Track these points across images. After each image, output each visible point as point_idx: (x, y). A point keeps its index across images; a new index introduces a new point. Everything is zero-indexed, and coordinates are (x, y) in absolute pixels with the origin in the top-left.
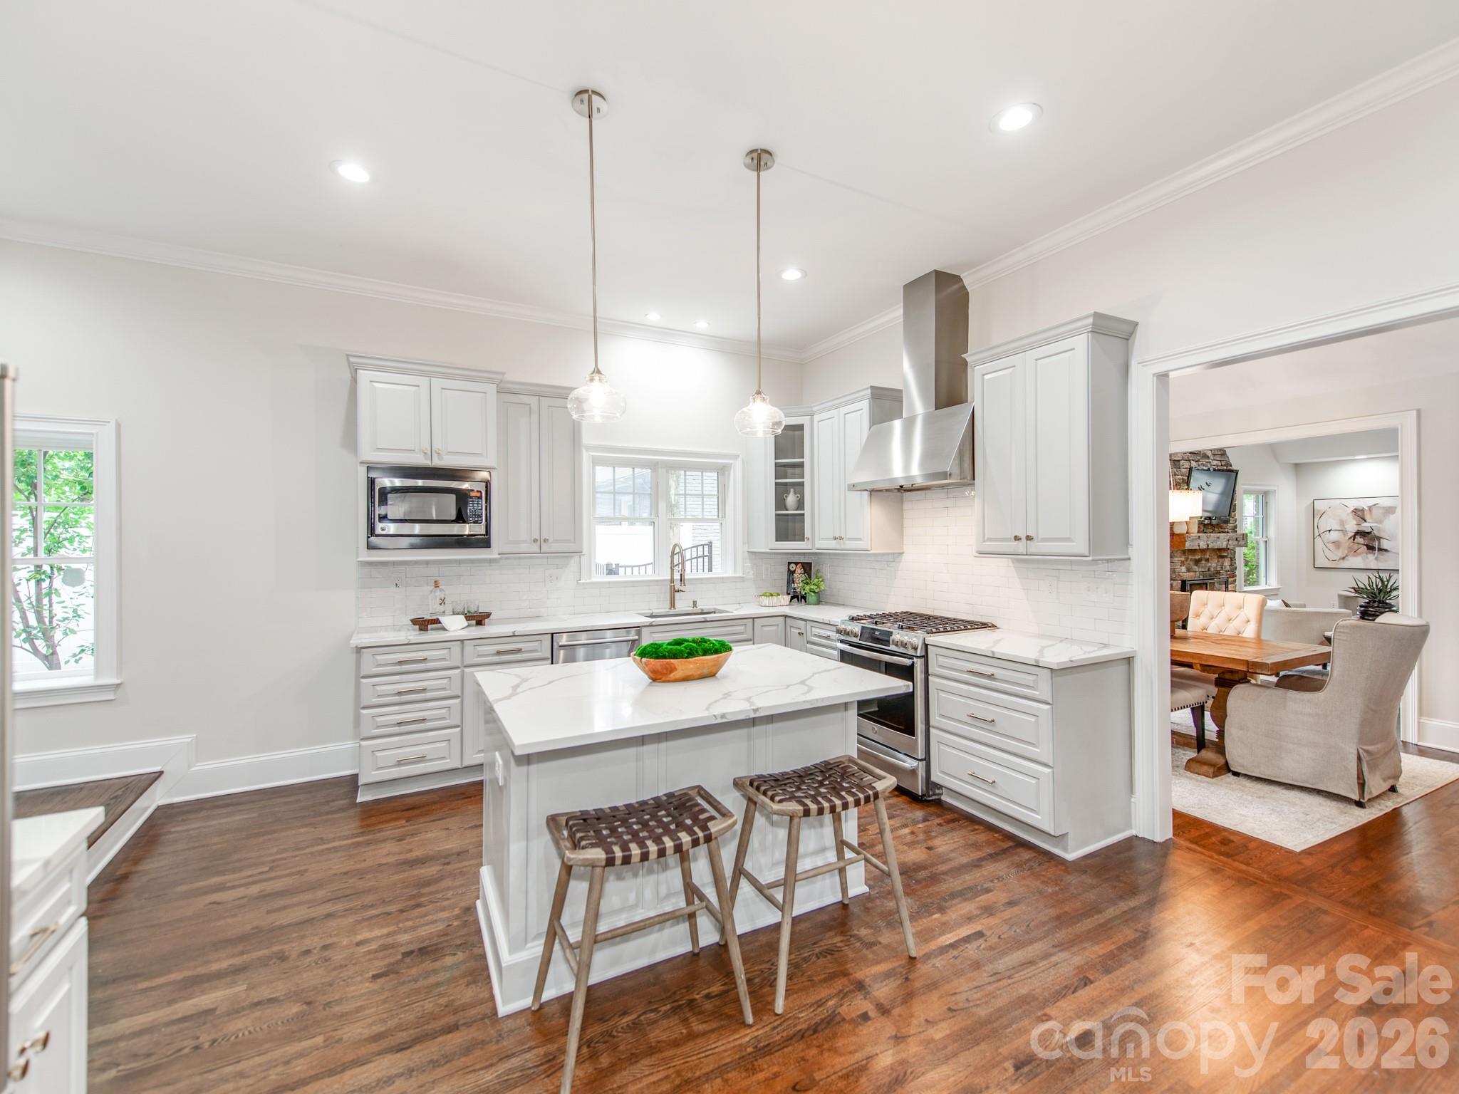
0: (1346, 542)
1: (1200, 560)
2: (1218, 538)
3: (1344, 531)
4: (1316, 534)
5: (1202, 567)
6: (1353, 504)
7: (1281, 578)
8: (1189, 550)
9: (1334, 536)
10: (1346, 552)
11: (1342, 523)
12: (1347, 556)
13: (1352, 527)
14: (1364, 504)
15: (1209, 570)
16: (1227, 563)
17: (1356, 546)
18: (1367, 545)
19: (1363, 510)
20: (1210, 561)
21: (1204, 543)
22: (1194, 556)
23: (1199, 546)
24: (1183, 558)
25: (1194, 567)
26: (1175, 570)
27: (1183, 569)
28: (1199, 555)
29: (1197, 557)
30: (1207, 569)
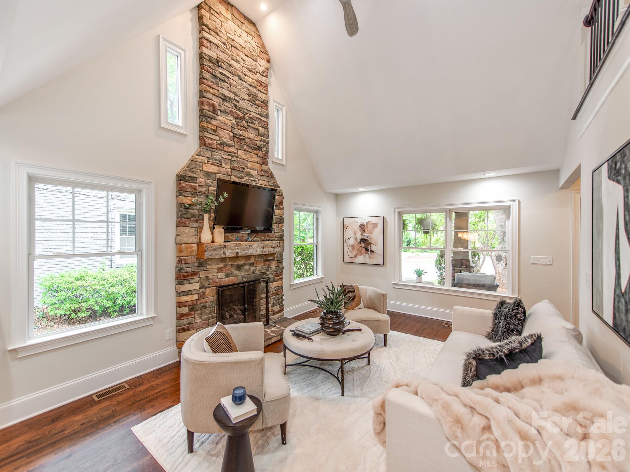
0: (357, 247)
1: (243, 265)
2: (251, 246)
3: (356, 239)
4: (344, 240)
5: (245, 271)
6: (360, 221)
7: (324, 271)
8: (229, 258)
9: (352, 242)
10: (357, 252)
11: (355, 233)
12: (357, 255)
13: (359, 237)
14: (364, 221)
15: (253, 273)
16: (273, 265)
17: (361, 249)
18: (365, 248)
19: (364, 225)
20: (255, 265)
21: (232, 252)
22: (236, 262)
23: (225, 254)
24: (221, 265)
25: (235, 272)
26: (209, 277)
27: (221, 275)
28: (242, 261)
29: (240, 263)
30: (251, 272)
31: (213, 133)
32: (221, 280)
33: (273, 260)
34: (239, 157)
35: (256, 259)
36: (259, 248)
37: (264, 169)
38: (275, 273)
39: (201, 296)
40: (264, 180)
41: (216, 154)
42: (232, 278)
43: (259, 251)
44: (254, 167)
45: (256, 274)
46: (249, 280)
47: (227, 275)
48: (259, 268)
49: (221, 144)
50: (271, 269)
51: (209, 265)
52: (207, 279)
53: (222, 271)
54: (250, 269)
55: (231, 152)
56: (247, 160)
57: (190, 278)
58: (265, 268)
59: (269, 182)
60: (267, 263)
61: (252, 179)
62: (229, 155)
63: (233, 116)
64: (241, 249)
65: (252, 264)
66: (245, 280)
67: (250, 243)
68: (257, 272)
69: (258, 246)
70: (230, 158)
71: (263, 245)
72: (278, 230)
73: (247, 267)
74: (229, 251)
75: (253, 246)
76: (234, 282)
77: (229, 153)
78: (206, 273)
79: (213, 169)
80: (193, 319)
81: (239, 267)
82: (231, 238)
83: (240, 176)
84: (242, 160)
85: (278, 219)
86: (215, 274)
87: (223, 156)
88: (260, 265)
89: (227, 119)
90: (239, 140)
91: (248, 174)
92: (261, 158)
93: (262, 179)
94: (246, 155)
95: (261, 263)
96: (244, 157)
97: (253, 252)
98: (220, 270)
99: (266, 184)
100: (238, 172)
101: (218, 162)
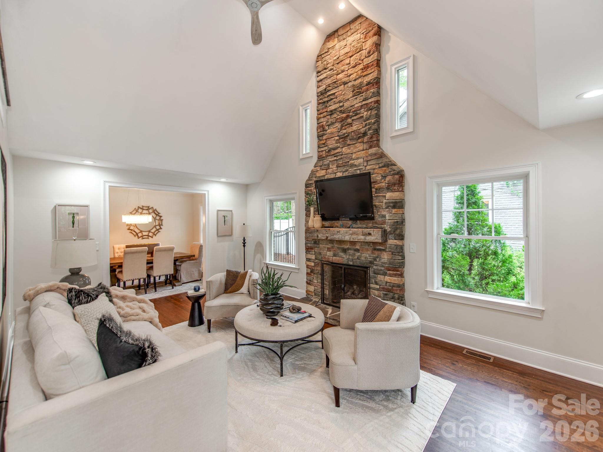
1: (348, 249)
15: (358, 258)
16: (385, 256)
20: (360, 251)
21: (323, 235)
22: (341, 245)
23: (318, 237)
24: (330, 246)
25: (340, 254)
26: (322, 253)
27: (329, 254)
28: (347, 245)
29: (346, 247)
30: (356, 257)
31: (323, 146)
32: (330, 257)
33: (384, 250)
34: (343, 154)
35: (362, 245)
36: (347, 234)
37: (371, 153)
38: (387, 265)
39: (316, 265)
40: (372, 164)
41: (325, 160)
42: (338, 258)
43: (347, 237)
44: (359, 156)
45: (361, 261)
46: (355, 264)
47: (335, 255)
48: (366, 256)
49: (329, 151)
50: (380, 260)
51: (321, 244)
52: (320, 254)
53: (330, 251)
54: (355, 254)
55: (336, 154)
56: (352, 152)
57: (310, 250)
58: (372, 256)
59: (378, 164)
60: (377, 253)
61: (355, 169)
62: (335, 157)
63: (339, 122)
64: (330, 234)
65: (357, 250)
66: (351, 263)
67: (338, 230)
68: (363, 259)
69: (346, 233)
70: (335, 158)
71: (351, 231)
72: (391, 216)
73: (351, 252)
74: (321, 235)
75: (341, 232)
76: (340, 262)
77: (335, 155)
78: (318, 249)
79: (322, 173)
80: (312, 278)
81: (345, 251)
82: (336, 224)
83: (344, 170)
84: (346, 155)
85: (389, 203)
86: (325, 252)
87: (330, 160)
88: (367, 253)
89: (333, 128)
90: (343, 140)
91: (352, 166)
92: (367, 143)
93: (370, 164)
94: (349, 149)
95: (367, 250)
96: (349, 151)
97: (341, 237)
98: (329, 249)
99: (374, 167)
100: (343, 167)
101: (327, 166)
